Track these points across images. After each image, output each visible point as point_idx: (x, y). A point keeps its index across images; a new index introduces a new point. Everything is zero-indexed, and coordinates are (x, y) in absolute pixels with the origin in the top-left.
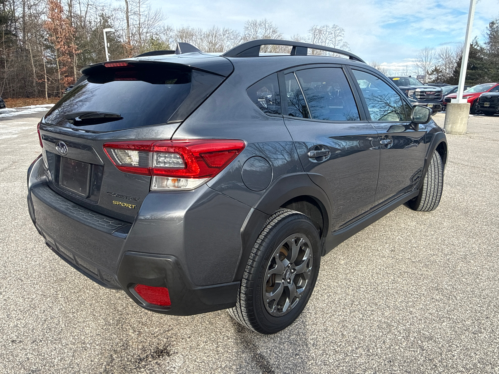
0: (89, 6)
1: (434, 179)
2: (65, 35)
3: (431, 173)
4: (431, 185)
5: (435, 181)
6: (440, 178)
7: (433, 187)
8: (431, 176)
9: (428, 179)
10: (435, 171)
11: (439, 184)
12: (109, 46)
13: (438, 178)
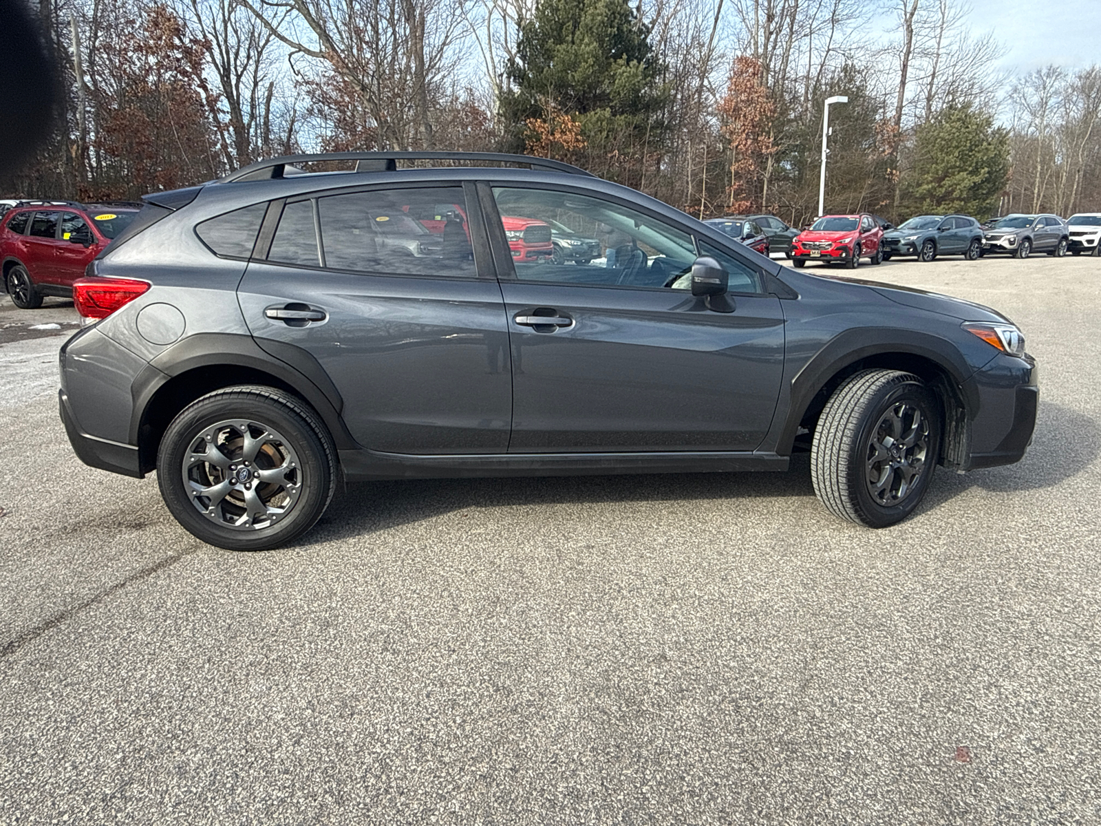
0: (831, 52)
1: (832, 439)
2: (752, 120)
3: (831, 424)
4: (824, 452)
5: (833, 445)
6: (844, 439)
7: (827, 458)
8: (829, 431)
9: (821, 436)
10: (840, 421)
11: (841, 452)
12: (830, 134)
13: (841, 439)
